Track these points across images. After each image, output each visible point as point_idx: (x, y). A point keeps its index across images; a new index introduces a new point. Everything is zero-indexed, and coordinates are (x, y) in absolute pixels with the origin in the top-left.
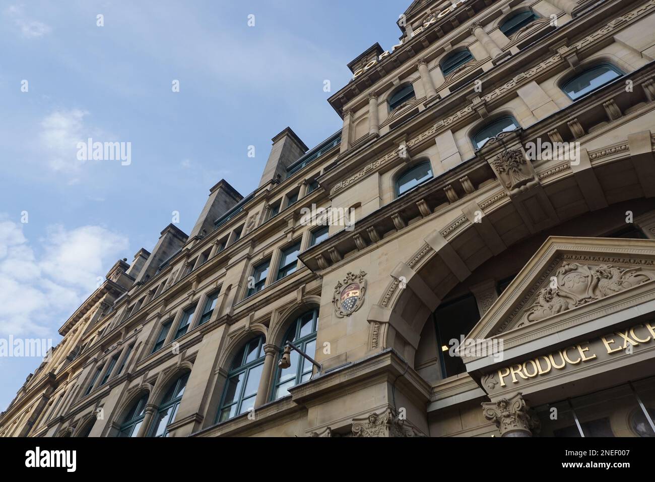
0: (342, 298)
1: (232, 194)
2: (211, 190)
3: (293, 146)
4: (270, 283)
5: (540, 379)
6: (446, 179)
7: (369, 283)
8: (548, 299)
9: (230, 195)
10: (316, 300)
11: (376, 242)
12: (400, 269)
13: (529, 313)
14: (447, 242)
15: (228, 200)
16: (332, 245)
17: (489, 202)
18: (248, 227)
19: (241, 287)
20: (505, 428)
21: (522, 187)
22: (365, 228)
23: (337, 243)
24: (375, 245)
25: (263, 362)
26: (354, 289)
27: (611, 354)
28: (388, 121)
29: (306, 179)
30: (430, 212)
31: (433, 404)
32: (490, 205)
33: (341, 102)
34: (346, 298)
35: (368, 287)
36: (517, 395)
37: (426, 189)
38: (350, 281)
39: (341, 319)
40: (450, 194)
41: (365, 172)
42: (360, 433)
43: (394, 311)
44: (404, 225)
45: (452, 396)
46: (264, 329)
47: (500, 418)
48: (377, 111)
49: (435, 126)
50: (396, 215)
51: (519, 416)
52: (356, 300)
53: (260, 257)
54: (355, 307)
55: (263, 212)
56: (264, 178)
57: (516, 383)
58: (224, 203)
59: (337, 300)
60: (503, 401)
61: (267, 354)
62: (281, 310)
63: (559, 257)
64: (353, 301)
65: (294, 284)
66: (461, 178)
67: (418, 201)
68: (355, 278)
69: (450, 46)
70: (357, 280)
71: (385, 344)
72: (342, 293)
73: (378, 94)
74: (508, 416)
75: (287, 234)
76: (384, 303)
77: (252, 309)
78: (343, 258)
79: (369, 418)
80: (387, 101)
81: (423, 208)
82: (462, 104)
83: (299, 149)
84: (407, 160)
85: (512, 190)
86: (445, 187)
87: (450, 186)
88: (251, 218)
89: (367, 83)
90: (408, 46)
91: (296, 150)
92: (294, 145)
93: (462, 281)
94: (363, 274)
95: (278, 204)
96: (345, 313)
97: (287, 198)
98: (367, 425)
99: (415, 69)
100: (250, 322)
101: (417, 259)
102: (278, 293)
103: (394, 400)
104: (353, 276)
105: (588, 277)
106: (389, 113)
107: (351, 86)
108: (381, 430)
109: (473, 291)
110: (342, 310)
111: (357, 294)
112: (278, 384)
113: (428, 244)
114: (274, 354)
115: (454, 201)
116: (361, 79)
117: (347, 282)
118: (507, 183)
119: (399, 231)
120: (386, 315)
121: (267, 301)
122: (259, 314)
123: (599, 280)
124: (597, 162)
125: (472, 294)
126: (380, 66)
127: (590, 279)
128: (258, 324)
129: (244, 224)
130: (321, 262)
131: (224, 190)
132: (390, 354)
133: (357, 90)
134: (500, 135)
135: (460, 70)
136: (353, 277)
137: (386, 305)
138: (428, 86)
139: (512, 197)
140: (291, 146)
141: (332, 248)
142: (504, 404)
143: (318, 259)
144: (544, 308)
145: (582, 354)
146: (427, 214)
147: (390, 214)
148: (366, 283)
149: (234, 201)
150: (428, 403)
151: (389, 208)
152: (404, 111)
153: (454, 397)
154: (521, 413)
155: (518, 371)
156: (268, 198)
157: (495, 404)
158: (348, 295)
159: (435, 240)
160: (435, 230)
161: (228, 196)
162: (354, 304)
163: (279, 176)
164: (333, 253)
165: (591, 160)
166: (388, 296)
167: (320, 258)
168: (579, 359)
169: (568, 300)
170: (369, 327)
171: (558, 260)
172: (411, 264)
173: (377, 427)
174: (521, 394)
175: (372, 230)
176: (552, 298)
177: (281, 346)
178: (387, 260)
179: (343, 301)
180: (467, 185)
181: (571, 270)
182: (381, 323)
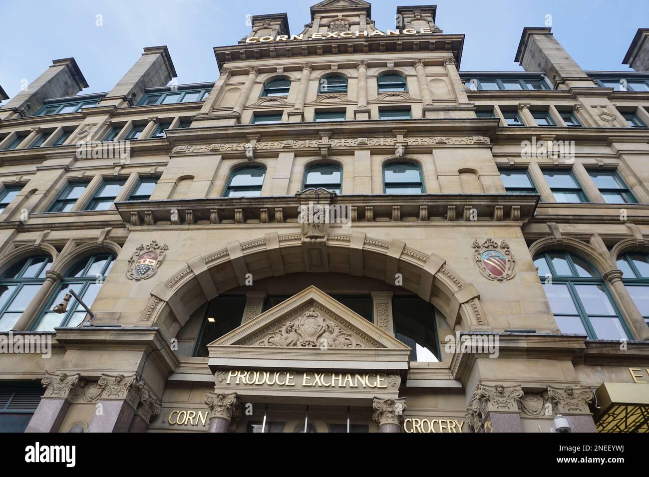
0: (139, 261)
1: (77, 77)
2: (54, 62)
3: (162, 68)
4: (78, 210)
5: (254, 387)
6: (266, 202)
7: (167, 258)
8: (288, 331)
9: (74, 78)
10: (116, 248)
11: (189, 224)
12: (196, 261)
13: (271, 336)
14: (242, 255)
15: (69, 82)
16: (151, 209)
17: (287, 238)
18: (79, 134)
19: (46, 197)
20: (215, 414)
21: (313, 240)
22: (185, 208)
23: (156, 209)
24: (187, 227)
25: (41, 283)
26: (151, 259)
27: (304, 386)
28: (254, 106)
29: (159, 117)
30: (243, 221)
31: (175, 374)
32: (286, 241)
33: (225, 56)
34: (142, 263)
35: (164, 262)
36: (233, 394)
37: (248, 202)
38: (152, 249)
39: (130, 281)
40: (264, 216)
41: (211, 148)
42: (104, 386)
43: (176, 294)
44: (218, 222)
45: (191, 374)
46: (54, 252)
47: (215, 405)
48: (250, 89)
49: (285, 142)
50: (215, 211)
51: (228, 408)
52: (149, 269)
53: (79, 174)
54: (146, 275)
55: (101, 127)
56: (118, 88)
57: (237, 384)
58: (64, 84)
59: (134, 261)
60: (222, 395)
61: (48, 279)
62: (79, 242)
63: (311, 303)
64: (147, 269)
65: (101, 223)
66: (277, 208)
67: (237, 208)
68: (157, 248)
69: (336, 67)
70: (158, 251)
71: (156, 319)
72: (140, 257)
73: (260, 72)
74: (221, 406)
75: (115, 166)
76: (171, 284)
77: (49, 227)
78: (155, 223)
79: (116, 377)
80: (264, 84)
81: (238, 216)
82: (314, 136)
83: (167, 73)
84: (250, 158)
85: (306, 238)
86: (262, 208)
87: (266, 209)
88: (87, 125)
89: (255, 55)
90: (305, 44)
91: (163, 73)
92: (164, 67)
93: (241, 285)
94: (166, 248)
95: (120, 126)
96: (135, 276)
97: (131, 124)
98: (112, 382)
99: (299, 69)
100: (43, 239)
101: (213, 258)
102: (82, 224)
103: (143, 368)
104: (156, 245)
105: (320, 326)
106: (259, 98)
107: (241, 49)
108: (122, 390)
109: (247, 295)
110: (134, 272)
111: (153, 264)
112: (47, 311)
113: (227, 250)
114: (55, 281)
115: (264, 222)
116: (252, 48)
117: (149, 249)
118: (305, 231)
119: (212, 224)
120: (168, 295)
121: (68, 227)
122: (55, 235)
123: (325, 331)
124: (368, 248)
125: (245, 296)
126: (274, 46)
127: (320, 327)
128: (50, 245)
129: (76, 127)
130: (134, 218)
131: (70, 70)
132: (155, 332)
133: (244, 56)
134: (320, 190)
135: (331, 97)
136: (156, 247)
137: (172, 286)
138: (301, 96)
139: (304, 243)
140: (160, 67)
141: (149, 211)
142: (222, 397)
143: (133, 215)
144: (282, 337)
145: (288, 379)
146: (239, 222)
147: (211, 207)
148: (164, 259)
149: (76, 86)
150: (172, 373)
151: (212, 202)
152: (272, 105)
153: (193, 375)
154: (229, 407)
155: (243, 376)
156: (113, 112)
157: (216, 394)
158: (144, 261)
159: (234, 249)
160: (238, 241)
161: (72, 78)
162: (147, 271)
163: (134, 95)
164: (148, 216)
165: (365, 244)
166: (176, 279)
167: (135, 215)
168: (284, 383)
169: (300, 338)
170: (150, 299)
171: (309, 305)
172: (207, 260)
173: (120, 386)
174: (236, 393)
175: (190, 213)
176: (291, 331)
177: (65, 275)
178: (191, 245)
179: (137, 264)
180: (279, 215)
181: (313, 316)
182: (161, 300)
